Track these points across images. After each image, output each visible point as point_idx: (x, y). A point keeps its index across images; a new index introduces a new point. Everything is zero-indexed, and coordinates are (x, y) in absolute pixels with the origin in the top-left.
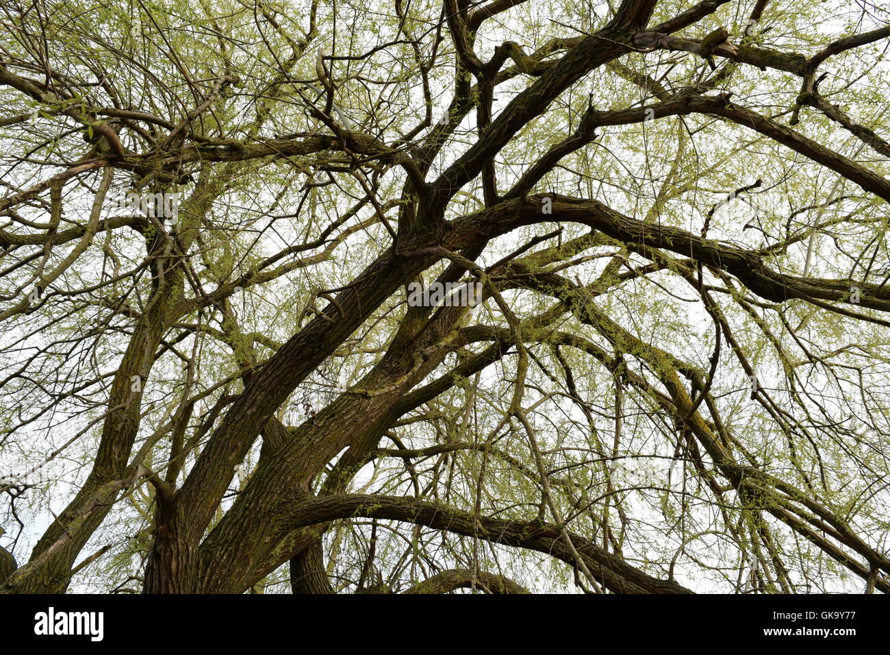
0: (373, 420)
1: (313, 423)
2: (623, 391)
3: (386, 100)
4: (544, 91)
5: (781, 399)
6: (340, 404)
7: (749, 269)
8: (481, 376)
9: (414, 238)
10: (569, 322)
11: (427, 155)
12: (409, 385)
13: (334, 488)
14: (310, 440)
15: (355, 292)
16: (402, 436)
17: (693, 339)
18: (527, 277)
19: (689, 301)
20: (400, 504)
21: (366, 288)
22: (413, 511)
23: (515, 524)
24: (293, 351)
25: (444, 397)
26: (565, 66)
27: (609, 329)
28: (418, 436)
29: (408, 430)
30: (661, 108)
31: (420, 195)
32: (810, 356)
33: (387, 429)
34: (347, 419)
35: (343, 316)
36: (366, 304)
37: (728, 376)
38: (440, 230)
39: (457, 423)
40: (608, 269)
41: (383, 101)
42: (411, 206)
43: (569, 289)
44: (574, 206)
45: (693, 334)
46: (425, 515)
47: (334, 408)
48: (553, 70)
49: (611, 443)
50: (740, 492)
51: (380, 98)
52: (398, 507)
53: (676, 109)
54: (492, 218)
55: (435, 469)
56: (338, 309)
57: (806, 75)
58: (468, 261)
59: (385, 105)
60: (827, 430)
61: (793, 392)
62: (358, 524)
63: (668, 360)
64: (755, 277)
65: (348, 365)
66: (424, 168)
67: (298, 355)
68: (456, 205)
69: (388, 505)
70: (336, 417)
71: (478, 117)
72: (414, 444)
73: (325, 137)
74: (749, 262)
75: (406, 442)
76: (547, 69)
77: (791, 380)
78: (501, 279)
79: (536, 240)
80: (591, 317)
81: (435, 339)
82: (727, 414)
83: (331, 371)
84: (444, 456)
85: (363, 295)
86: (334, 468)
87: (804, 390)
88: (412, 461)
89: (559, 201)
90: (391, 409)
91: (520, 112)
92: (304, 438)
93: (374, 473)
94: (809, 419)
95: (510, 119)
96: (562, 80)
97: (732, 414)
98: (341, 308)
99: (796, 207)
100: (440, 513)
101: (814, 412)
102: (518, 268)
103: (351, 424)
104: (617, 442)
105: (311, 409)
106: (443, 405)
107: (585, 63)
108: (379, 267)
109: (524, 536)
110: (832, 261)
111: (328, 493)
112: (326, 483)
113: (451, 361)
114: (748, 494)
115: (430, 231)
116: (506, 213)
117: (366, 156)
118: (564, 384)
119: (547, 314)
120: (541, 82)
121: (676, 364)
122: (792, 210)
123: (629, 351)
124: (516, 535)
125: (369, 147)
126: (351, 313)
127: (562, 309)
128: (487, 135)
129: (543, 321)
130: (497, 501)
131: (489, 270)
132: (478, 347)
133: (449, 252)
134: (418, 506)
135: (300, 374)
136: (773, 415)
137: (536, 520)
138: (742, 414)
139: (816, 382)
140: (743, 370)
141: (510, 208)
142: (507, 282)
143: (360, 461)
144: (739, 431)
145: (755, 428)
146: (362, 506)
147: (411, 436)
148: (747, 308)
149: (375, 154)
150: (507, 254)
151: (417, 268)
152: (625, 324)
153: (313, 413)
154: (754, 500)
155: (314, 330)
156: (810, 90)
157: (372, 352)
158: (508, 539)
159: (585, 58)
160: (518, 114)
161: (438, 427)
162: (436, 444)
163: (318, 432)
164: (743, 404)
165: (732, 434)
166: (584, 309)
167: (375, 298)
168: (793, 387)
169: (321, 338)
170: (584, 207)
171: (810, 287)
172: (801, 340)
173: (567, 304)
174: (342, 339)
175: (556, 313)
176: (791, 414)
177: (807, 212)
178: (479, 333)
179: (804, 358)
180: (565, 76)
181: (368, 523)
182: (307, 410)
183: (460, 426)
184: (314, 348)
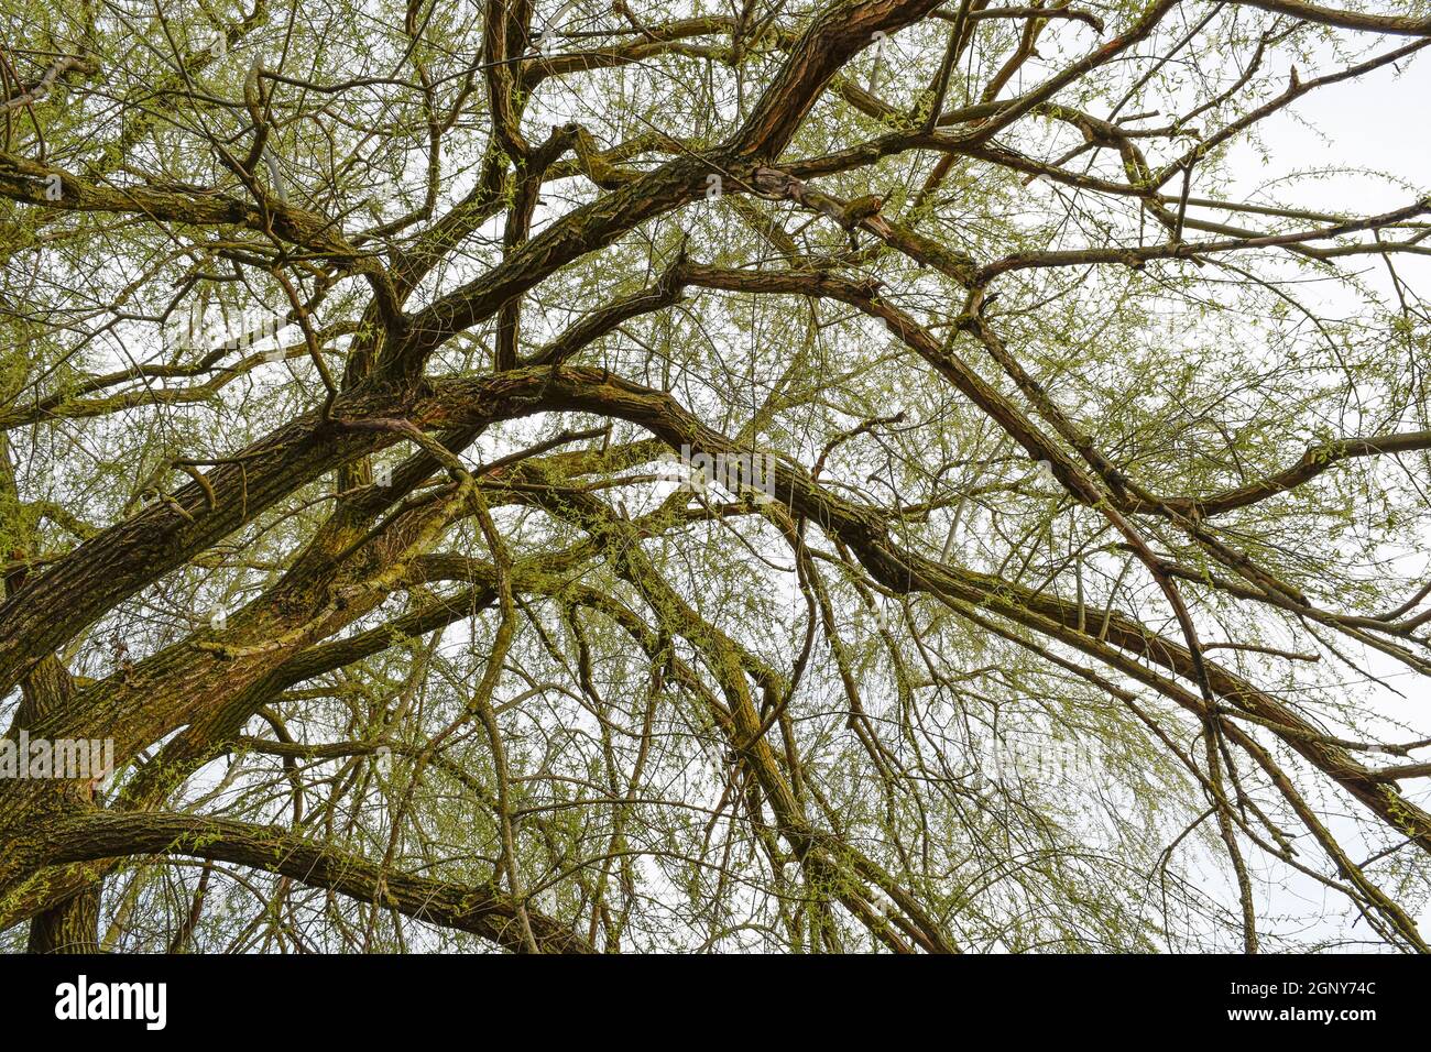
0: (237, 689)
1: (124, 680)
2: (664, 692)
3: (366, 158)
4: (615, 214)
5: (887, 732)
6: (181, 654)
7: (867, 538)
8: (444, 636)
9: (366, 398)
10: (596, 573)
11: (413, 268)
12: (312, 637)
13: (144, 796)
14: (113, 708)
15: (241, 470)
16: (290, 717)
17: (777, 628)
18: (544, 491)
19: (781, 569)
20: (257, 839)
21: (265, 464)
22: (277, 852)
23: (450, 889)
24: (110, 550)
25: (376, 662)
26: (651, 187)
27: (656, 592)
28: (319, 720)
29: (303, 708)
30: (783, 279)
31: (389, 330)
32: (935, 677)
33: (263, 704)
34: (189, 682)
35: (213, 506)
36: (260, 491)
37: (820, 690)
38: (411, 393)
39: (390, 707)
40: (672, 500)
41: (360, 160)
42: (372, 343)
43: (606, 521)
44: (632, 396)
45: (778, 620)
46: (298, 861)
47: (168, 659)
48: (632, 187)
49: (630, 771)
50: (805, 866)
51: (355, 152)
52: (253, 843)
53: (804, 286)
54: (501, 390)
55: (334, 781)
56: (206, 493)
57: (973, 290)
58: (447, 452)
59: (362, 165)
60: (942, 785)
61: (905, 726)
62: (177, 863)
63: (735, 654)
64: (875, 552)
65: (214, 582)
66: (404, 289)
67: (118, 558)
68: (452, 353)
69: (234, 838)
70: (170, 674)
71: (508, 226)
72: (309, 733)
73: (239, 203)
74: (871, 528)
75: (293, 730)
76: (626, 182)
77: (906, 706)
78: (501, 487)
79: (566, 437)
80: (633, 571)
81: (374, 567)
82: (811, 744)
83: (181, 589)
84: (355, 761)
85: (257, 475)
86: (152, 761)
87: (920, 724)
88: (299, 763)
89: (611, 384)
90: (275, 672)
91: (573, 238)
92: (101, 705)
93: (228, 775)
94: (921, 767)
95: (556, 244)
96: (642, 206)
97: (815, 747)
98: (212, 492)
99: (951, 457)
100: (325, 860)
101: (929, 754)
102: (531, 473)
103: (194, 690)
104: (638, 772)
105: (124, 654)
106: (371, 674)
107: (681, 190)
108: (298, 433)
109: (462, 910)
110: (988, 542)
111: (130, 806)
112: (131, 785)
113: (397, 603)
114: (816, 870)
115: (395, 391)
116: (525, 387)
117: (305, 250)
118: (574, 668)
119: (566, 553)
120: (612, 200)
121: (747, 661)
122: (944, 460)
123: (680, 631)
124: (448, 907)
125: (313, 237)
126: (231, 503)
127: (590, 551)
128: (516, 260)
129: (556, 563)
130: (433, 844)
131: (482, 470)
132: (447, 588)
133: (418, 432)
134: (290, 845)
135: (114, 594)
136: (873, 756)
137: (487, 886)
138: (832, 748)
139: (938, 716)
140: (842, 683)
141: (532, 380)
142: (510, 493)
143: (200, 753)
144: (823, 772)
145: (846, 771)
146: (186, 834)
147: (306, 717)
148: (862, 591)
149: (321, 250)
150: (520, 449)
151: (361, 447)
152: (682, 589)
153: (128, 662)
154: (821, 882)
155: (157, 520)
156: (975, 313)
157: (261, 568)
158: (434, 914)
159: (681, 183)
160: (568, 239)
161: (355, 710)
162: (347, 739)
163: (131, 697)
164: (835, 734)
165: (813, 778)
166: (622, 557)
167: (279, 484)
168: (906, 718)
169: (167, 536)
170: (647, 401)
171: (946, 578)
172: (927, 651)
173: (600, 542)
174: (206, 541)
175: (580, 555)
176: (897, 756)
177: (963, 467)
178: (448, 567)
179: (928, 677)
180: (649, 201)
181: (197, 864)
182: (118, 655)
183: (393, 713)
184: (151, 552)
